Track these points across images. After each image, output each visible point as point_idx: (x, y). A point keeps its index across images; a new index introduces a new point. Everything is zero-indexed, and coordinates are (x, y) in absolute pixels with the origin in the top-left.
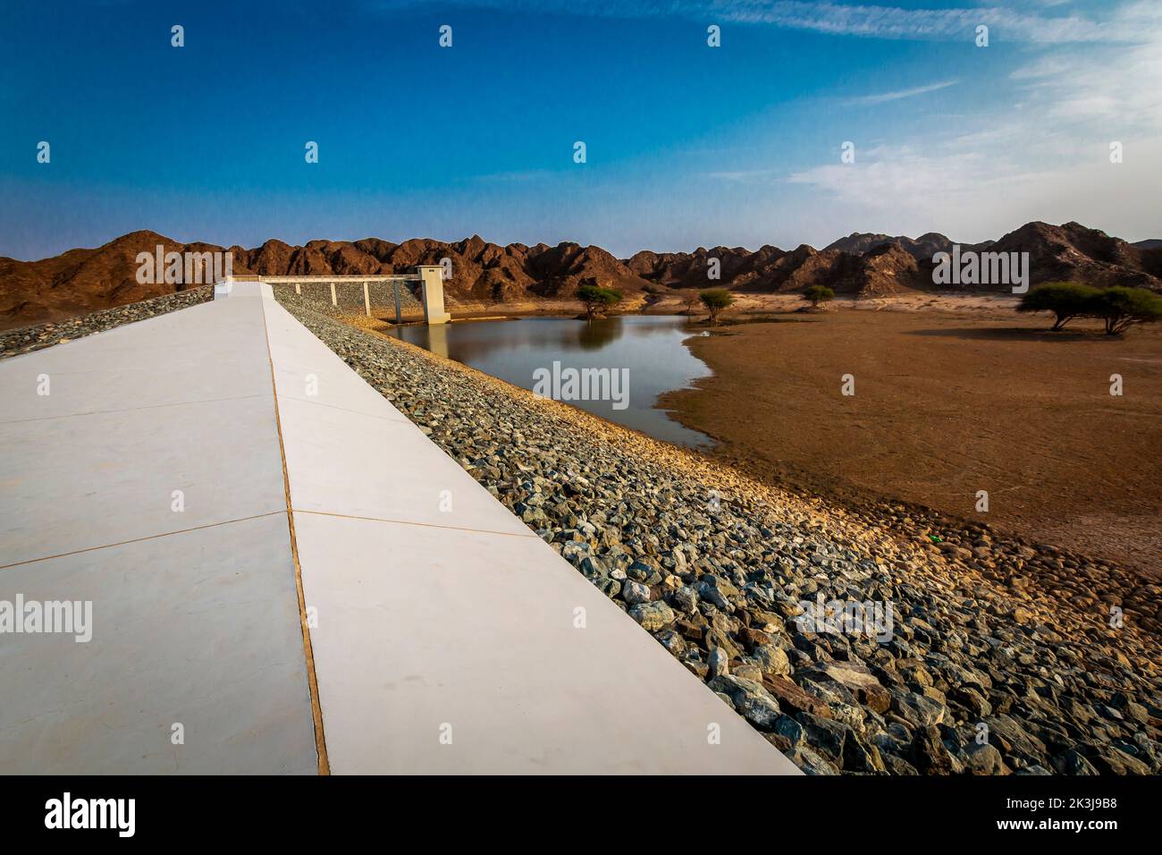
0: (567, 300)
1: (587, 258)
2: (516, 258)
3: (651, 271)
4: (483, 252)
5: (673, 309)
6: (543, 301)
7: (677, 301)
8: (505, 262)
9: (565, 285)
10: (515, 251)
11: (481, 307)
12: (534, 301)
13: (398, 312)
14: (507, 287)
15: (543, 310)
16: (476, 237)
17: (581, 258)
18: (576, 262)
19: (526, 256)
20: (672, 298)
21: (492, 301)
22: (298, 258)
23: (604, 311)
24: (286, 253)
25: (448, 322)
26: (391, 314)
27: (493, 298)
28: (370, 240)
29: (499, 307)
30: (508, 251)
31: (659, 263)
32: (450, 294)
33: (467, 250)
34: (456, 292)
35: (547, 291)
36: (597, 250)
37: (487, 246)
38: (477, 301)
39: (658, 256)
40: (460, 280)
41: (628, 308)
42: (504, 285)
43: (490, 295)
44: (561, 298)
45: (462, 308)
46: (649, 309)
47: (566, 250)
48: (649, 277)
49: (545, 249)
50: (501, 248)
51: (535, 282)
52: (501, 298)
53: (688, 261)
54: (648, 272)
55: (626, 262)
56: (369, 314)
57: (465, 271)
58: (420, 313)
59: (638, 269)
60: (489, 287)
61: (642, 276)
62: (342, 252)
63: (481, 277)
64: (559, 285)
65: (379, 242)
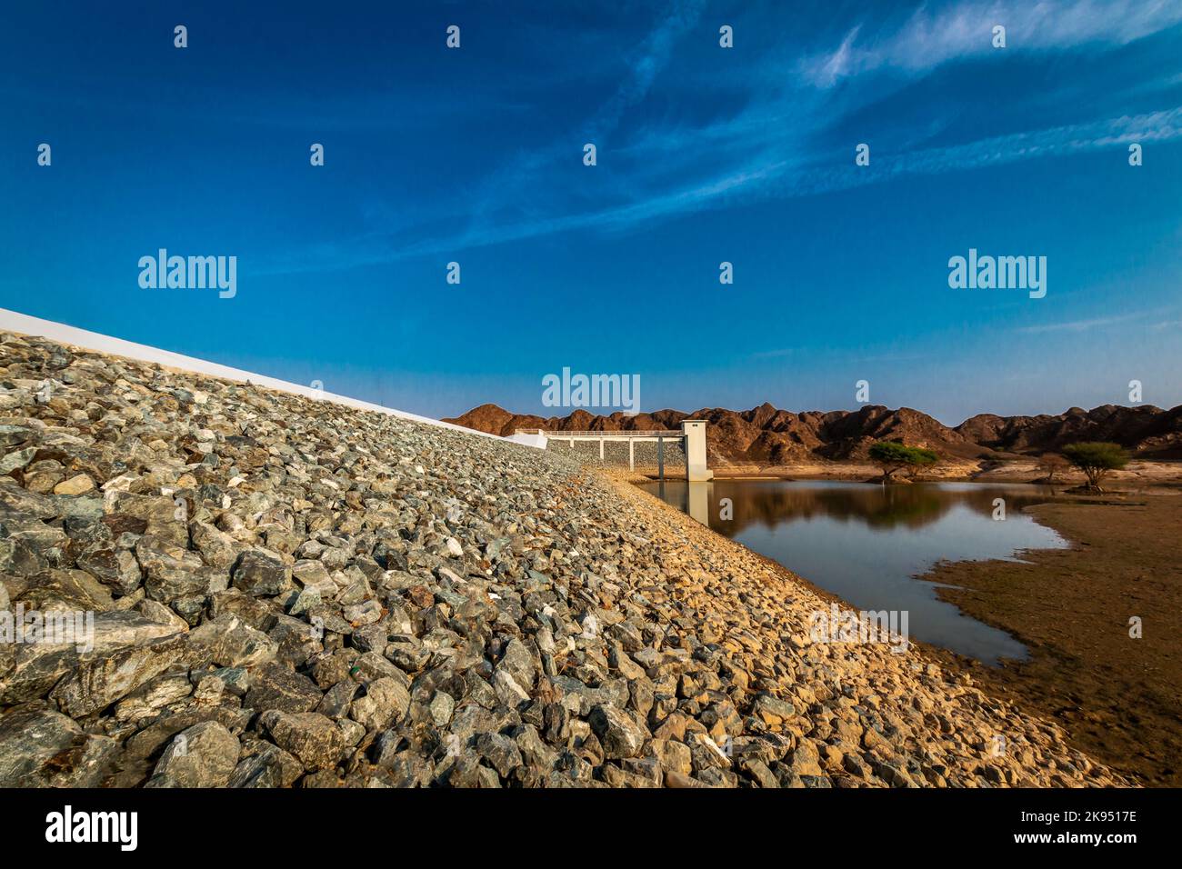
0: (862, 464)
1: (897, 422)
2: (809, 424)
3: (996, 438)
4: (773, 419)
5: (1024, 477)
6: (831, 464)
7: (1031, 467)
8: (794, 427)
9: (860, 447)
10: (809, 418)
11: (756, 469)
12: (820, 464)
13: (661, 470)
14: (787, 449)
15: (829, 474)
16: (766, 404)
17: (889, 421)
18: (883, 426)
19: (822, 422)
20: (1021, 464)
21: (769, 463)
22: (596, 424)
23: (911, 476)
24: (587, 421)
25: (710, 480)
26: (656, 472)
27: (770, 460)
28: (665, 412)
29: (777, 470)
30: (802, 417)
31: (1008, 429)
32: (722, 455)
33: (757, 417)
34: (729, 453)
35: (836, 454)
36: (911, 412)
37: (778, 413)
38: (751, 462)
39: (1005, 420)
40: (735, 441)
41: (949, 475)
42: (785, 446)
43: (768, 457)
44: (854, 461)
45: (732, 469)
46: (982, 476)
47: (871, 414)
48: (993, 445)
49: (844, 415)
50: (792, 415)
51: (824, 444)
52: (779, 459)
53: (1056, 424)
54: (990, 439)
55: (956, 429)
56: (632, 469)
57: (742, 432)
58: (683, 472)
59: (976, 436)
60: (766, 449)
61: (981, 443)
62: (636, 420)
63: (759, 437)
64: (853, 447)
65: (672, 413)
